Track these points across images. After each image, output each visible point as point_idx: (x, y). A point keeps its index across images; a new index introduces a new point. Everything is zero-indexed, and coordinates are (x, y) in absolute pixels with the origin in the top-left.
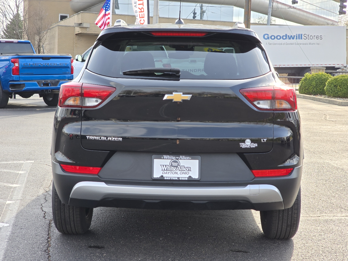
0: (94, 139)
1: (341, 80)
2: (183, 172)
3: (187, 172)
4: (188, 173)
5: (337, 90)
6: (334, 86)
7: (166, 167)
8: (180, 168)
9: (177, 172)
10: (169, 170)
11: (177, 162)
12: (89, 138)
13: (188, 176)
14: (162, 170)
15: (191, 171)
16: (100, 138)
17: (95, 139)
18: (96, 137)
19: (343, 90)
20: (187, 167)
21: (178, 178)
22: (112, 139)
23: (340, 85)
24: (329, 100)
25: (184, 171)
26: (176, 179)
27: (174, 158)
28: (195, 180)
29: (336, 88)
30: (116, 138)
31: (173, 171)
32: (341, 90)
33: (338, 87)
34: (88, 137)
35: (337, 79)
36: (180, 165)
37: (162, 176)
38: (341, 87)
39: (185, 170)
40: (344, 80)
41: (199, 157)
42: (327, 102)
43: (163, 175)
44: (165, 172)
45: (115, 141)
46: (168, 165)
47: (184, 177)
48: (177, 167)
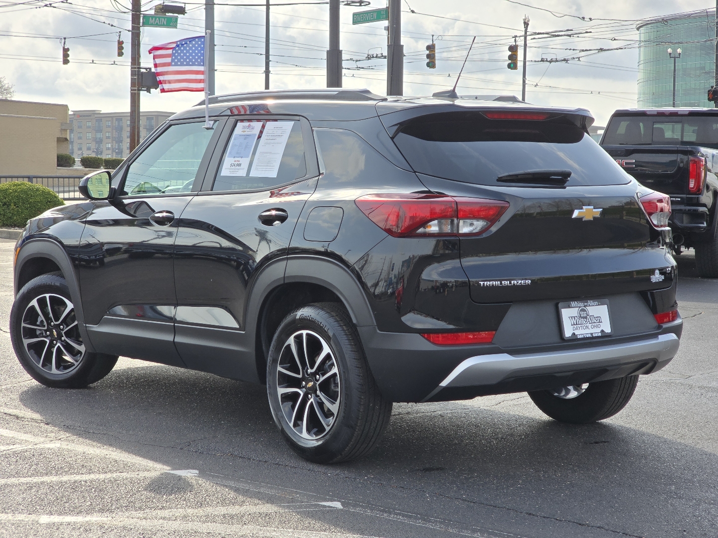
0: (491, 285)
1: (16, 191)
2: (593, 324)
3: (598, 324)
4: (599, 326)
5: (10, 212)
6: (3, 205)
7: (574, 319)
8: (590, 320)
9: (587, 325)
10: (579, 324)
11: (585, 311)
12: (484, 284)
13: (599, 330)
14: (572, 325)
15: (601, 322)
16: (501, 284)
17: (493, 285)
18: (494, 282)
19: (22, 213)
20: (597, 317)
21: (592, 334)
22: (517, 283)
23: (15, 202)
24: (9, 232)
25: (595, 323)
26: (590, 336)
27: (581, 304)
28: (608, 336)
29: (9, 209)
30: (522, 282)
31: (583, 325)
32: (18, 211)
33: (12, 206)
34: (482, 283)
35: (7, 189)
36: (589, 315)
37: (574, 334)
38: (18, 207)
39: (595, 321)
40: (22, 191)
41: (607, 300)
42: (4, 235)
43: (574, 332)
44: (575, 326)
45: (521, 286)
46: (577, 317)
47: (596, 332)
48: (586, 318)
